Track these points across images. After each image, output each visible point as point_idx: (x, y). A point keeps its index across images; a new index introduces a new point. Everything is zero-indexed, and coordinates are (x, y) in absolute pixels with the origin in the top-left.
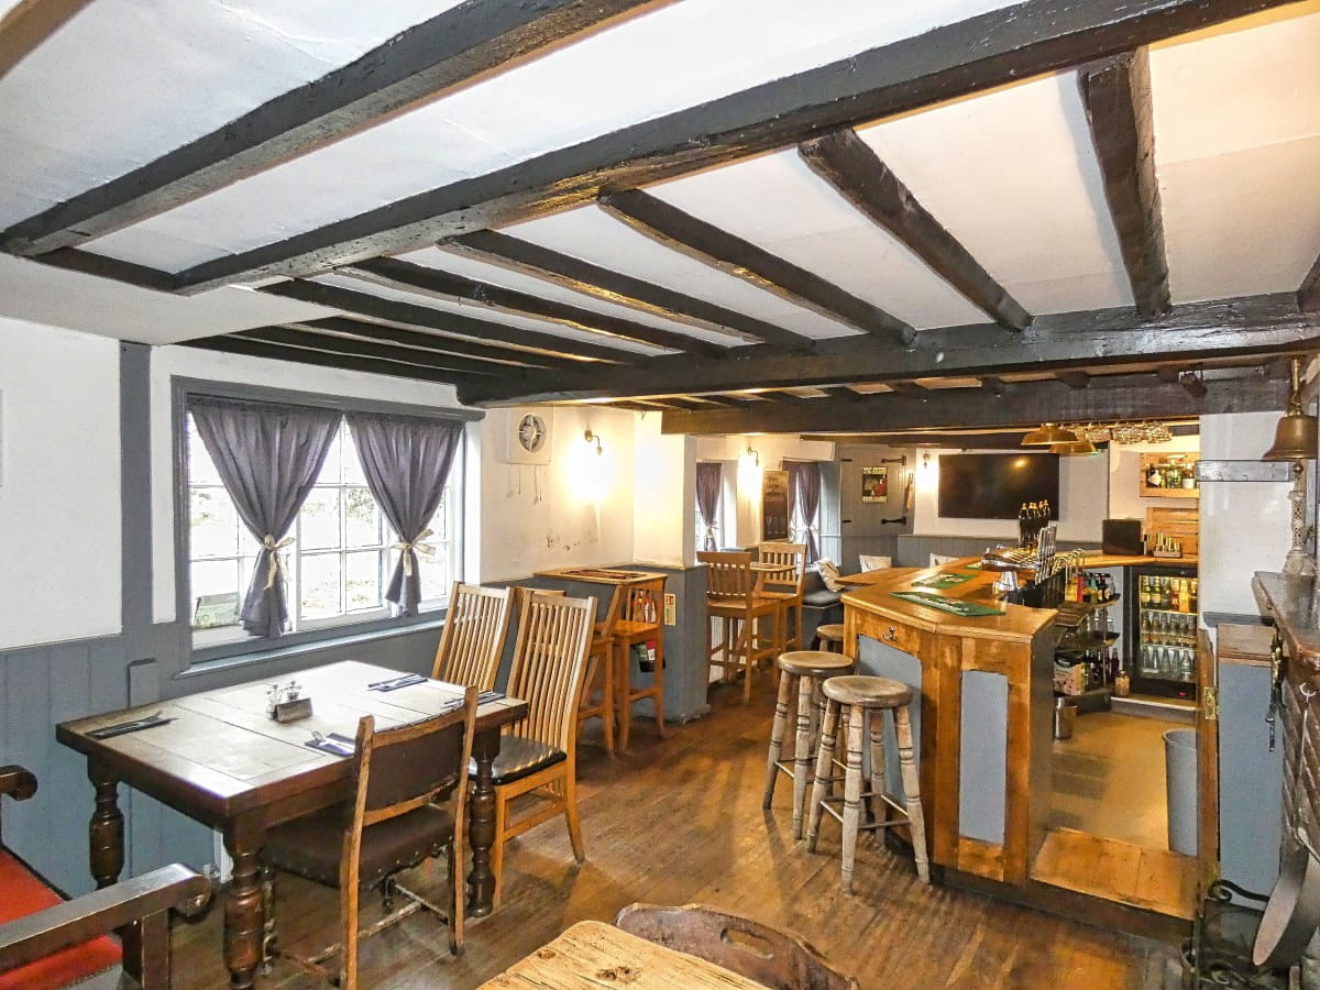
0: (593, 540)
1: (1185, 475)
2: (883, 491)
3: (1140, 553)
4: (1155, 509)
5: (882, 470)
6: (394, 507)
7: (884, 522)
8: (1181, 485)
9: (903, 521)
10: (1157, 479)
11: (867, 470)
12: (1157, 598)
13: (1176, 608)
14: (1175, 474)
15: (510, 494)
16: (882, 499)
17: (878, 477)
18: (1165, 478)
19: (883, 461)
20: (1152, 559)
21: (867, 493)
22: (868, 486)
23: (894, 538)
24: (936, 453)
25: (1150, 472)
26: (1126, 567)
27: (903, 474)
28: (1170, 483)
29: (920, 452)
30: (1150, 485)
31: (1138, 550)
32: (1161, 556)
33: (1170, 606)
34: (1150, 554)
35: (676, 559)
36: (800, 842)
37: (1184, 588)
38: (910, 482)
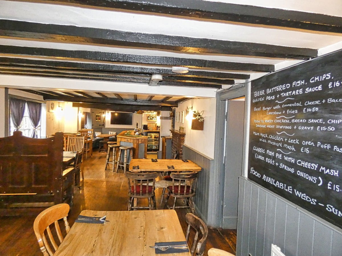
0: (59, 128)
1: (153, 118)
2: (100, 119)
3: (147, 130)
4: (149, 123)
5: (99, 115)
6: (33, 120)
7: (100, 125)
8: (152, 119)
9: (103, 125)
10: (149, 118)
11: (97, 114)
12: (150, 137)
13: (152, 138)
14: (151, 118)
15: (49, 118)
16: (100, 120)
17: (99, 116)
18: (150, 118)
19: (100, 113)
20: (149, 131)
21: (97, 119)
22: (97, 118)
23: (102, 128)
24: (110, 112)
25: (148, 117)
26: (145, 132)
27: (103, 116)
28: (151, 119)
29: (107, 111)
30: (148, 119)
31: (147, 129)
32: (151, 130)
33: (151, 138)
34: (149, 130)
35: (76, 132)
36: (114, 172)
37: (153, 135)
38: (105, 117)
